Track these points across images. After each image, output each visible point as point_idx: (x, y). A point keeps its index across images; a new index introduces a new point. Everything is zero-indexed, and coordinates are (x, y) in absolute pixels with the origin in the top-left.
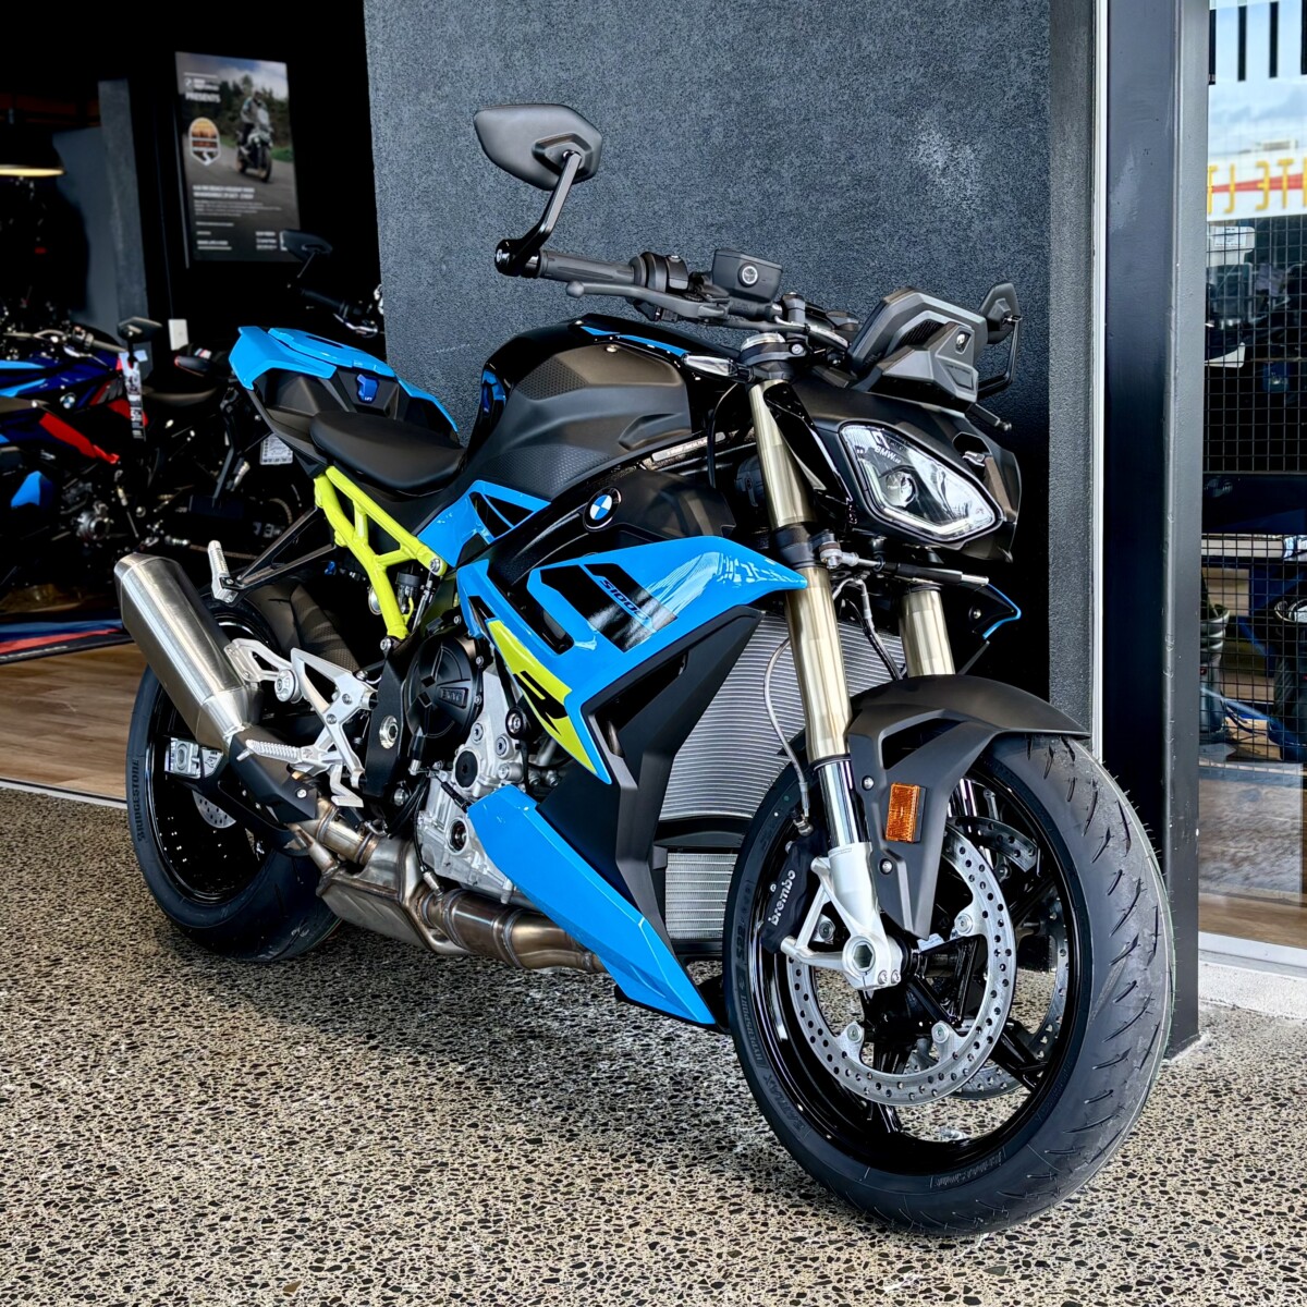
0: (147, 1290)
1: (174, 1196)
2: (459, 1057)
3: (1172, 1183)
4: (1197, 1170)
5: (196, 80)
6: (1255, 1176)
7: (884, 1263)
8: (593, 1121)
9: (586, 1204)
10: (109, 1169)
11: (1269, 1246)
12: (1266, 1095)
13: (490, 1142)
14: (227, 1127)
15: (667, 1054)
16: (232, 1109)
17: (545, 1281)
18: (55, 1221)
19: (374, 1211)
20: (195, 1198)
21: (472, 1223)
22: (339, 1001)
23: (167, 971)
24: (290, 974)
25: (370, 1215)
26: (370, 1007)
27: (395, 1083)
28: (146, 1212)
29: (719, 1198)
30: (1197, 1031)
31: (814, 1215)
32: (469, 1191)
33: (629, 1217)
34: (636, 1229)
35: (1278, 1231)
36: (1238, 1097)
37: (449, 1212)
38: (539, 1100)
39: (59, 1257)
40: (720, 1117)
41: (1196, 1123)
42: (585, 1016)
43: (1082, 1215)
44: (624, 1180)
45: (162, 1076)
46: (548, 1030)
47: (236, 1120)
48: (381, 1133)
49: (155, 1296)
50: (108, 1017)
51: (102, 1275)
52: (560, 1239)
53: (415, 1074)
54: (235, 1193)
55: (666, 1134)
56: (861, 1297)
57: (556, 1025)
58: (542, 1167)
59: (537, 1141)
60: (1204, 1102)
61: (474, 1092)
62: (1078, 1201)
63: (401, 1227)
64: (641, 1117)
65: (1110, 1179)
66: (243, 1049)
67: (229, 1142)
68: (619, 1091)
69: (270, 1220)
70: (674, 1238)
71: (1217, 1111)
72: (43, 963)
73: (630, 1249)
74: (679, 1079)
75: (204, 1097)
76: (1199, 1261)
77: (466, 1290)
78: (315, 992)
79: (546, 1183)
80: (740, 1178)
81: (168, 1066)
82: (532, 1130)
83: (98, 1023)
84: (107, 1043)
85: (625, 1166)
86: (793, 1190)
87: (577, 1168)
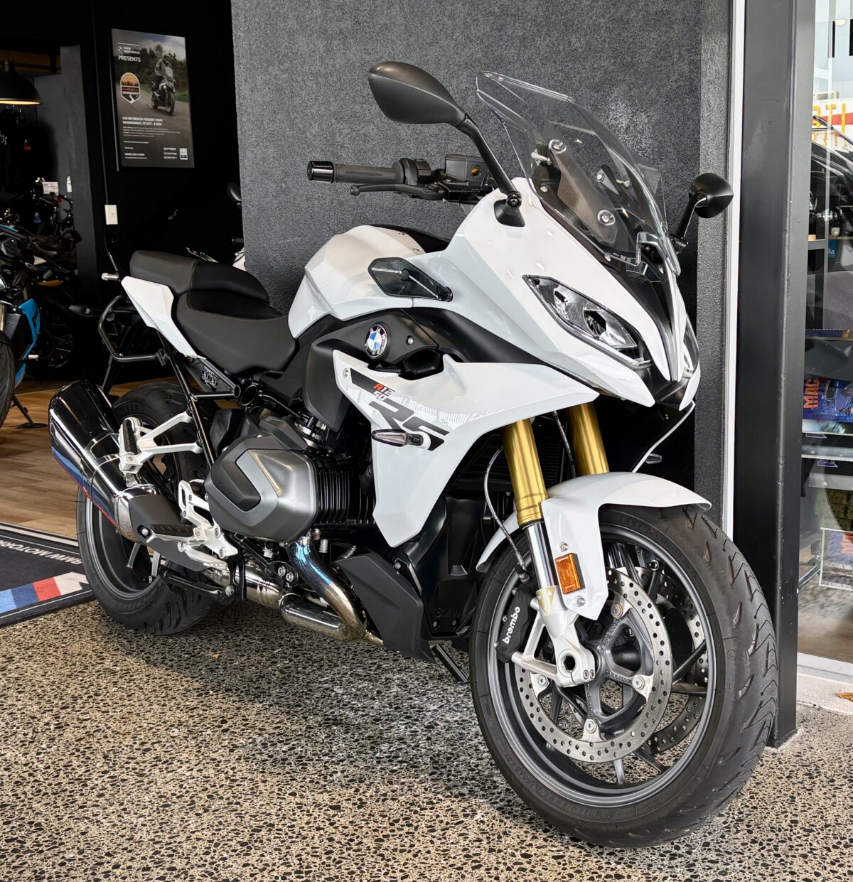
1: (81, 848)
3: (782, 847)
4: (799, 838)
5: (125, 47)
6: (840, 843)
8: (377, 792)
9: (370, 860)
10: (36, 825)
13: (304, 808)
14: (121, 792)
15: (429, 739)
16: (126, 777)
19: (221, 862)
20: (95, 850)
21: (290, 874)
23: (86, 668)
25: (218, 865)
27: (239, 759)
29: (465, 856)
30: (795, 727)
31: (531, 871)
32: (288, 848)
33: (401, 871)
36: (825, 779)
37: (274, 864)
38: (339, 774)
41: (797, 799)
43: (720, 873)
44: (398, 840)
45: (78, 750)
46: (346, 718)
47: (128, 787)
48: (228, 799)
50: (43, 703)
53: (253, 753)
54: (125, 845)
55: (428, 803)
57: (351, 714)
58: (340, 828)
59: (337, 808)
60: (802, 783)
61: (294, 767)
62: (717, 862)
64: (410, 790)
65: (739, 844)
66: (135, 730)
67: (122, 804)
68: (395, 768)
71: (811, 790)
74: (437, 759)
75: (106, 768)
79: (343, 841)
80: (479, 840)
81: (83, 742)
82: (334, 799)
83: (36, 707)
84: (42, 724)
85: (398, 829)
86: (516, 850)
87: (365, 830)
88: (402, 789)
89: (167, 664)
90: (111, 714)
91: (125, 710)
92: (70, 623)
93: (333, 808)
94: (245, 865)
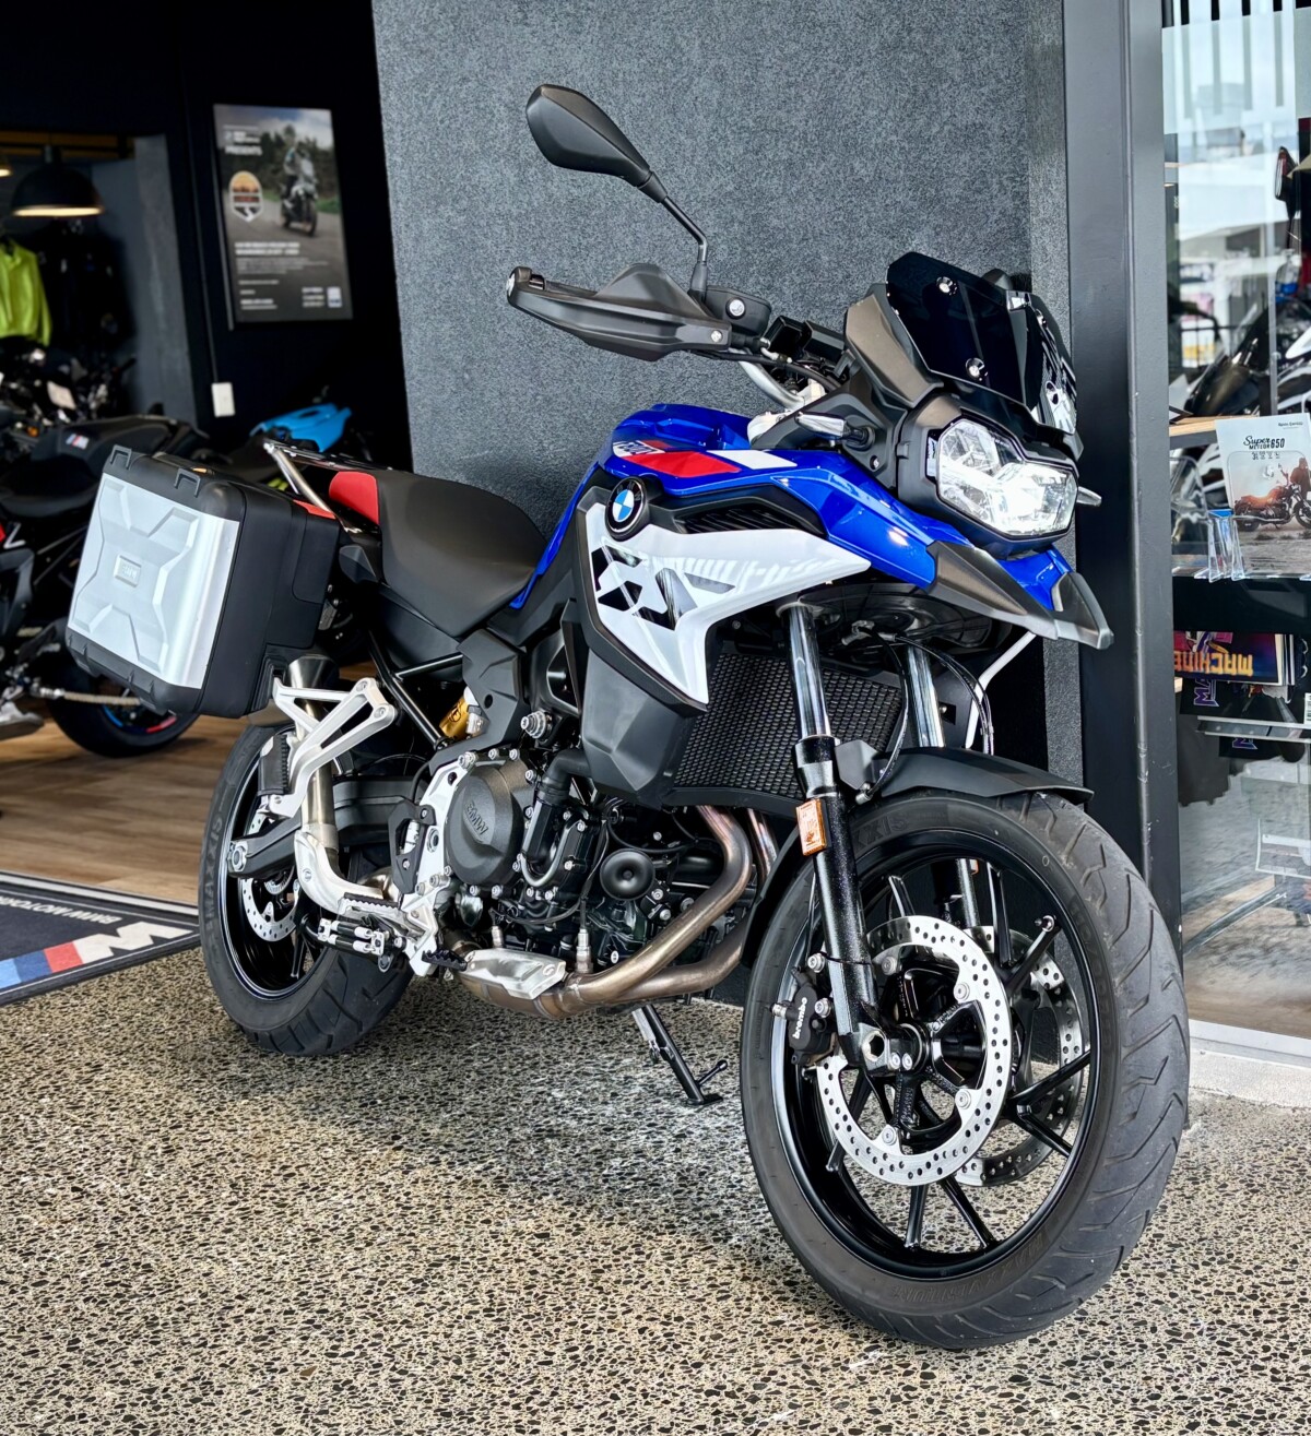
0: (176, 1376)
1: (204, 1291)
2: (479, 1156)
3: (1134, 1266)
4: (1160, 1254)
5: (237, 133)
6: (1213, 1259)
7: (853, 1343)
8: (599, 1216)
9: (584, 1294)
10: (144, 1267)
11: (1212, 1323)
12: (1242, 1182)
13: (501, 1237)
14: (255, 1226)
15: (678, 1150)
16: (261, 1209)
17: (540, 1363)
18: (94, 1315)
19: (387, 1302)
20: (223, 1293)
21: (477, 1312)
22: (368, 1102)
23: (204, 1075)
24: (321, 1077)
25: (383, 1306)
26: (397, 1108)
27: (416, 1182)
28: (177, 1306)
29: (710, 1286)
31: (795, 1300)
32: (476, 1283)
33: (623, 1305)
34: (628, 1316)
35: (1223, 1310)
36: (1214, 1184)
37: (457, 1302)
38: (551, 1196)
39: (97, 1347)
40: (719, 1211)
41: (1169, 1209)
42: (603, 1115)
44: (622, 1271)
45: (196, 1178)
46: (566, 1128)
47: (264, 1219)
48: (399, 1229)
49: (183, 1381)
50: (145, 1122)
51: (136, 1363)
52: (557, 1325)
53: (435, 1174)
54: (260, 1287)
55: (667, 1227)
56: (827, 1374)
57: (574, 1123)
58: (547, 1259)
59: (545, 1236)
60: (1181, 1189)
61: (489, 1190)
63: (412, 1316)
64: (645, 1212)
66: (273, 1151)
67: (257, 1240)
68: (627, 1187)
69: (291, 1312)
70: (663, 1323)
71: (1192, 1197)
72: (85, 1069)
73: (621, 1333)
74: (685, 1174)
75: (234, 1198)
76: (1143, 1337)
77: (467, 1372)
78: (344, 1093)
79: (550, 1274)
80: (731, 1268)
81: (201, 1168)
82: (541, 1226)
83: (136, 1128)
84: (145, 1148)
85: (625, 1258)
86: (779, 1278)
87: (579, 1260)
88: (634, 1212)
89: (317, 1068)
90: (240, 1132)
91: (259, 1128)
92: (179, 1018)
93: (538, 1236)
94: (418, 1305)
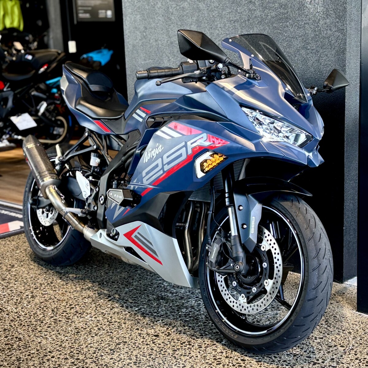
1: (38, 349)
8: (177, 330)
9: (169, 359)
10: (19, 338)
13: (142, 335)
14: (58, 326)
16: (61, 319)
20: (44, 350)
21: (131, 363)
22: (101, 283)
24: (87, 273)
25: (99, 358)
26: (111, 286)
27: (115, 313)
28: (28, 354)
29: (214, 359)
32: (132, 352)
33: (183, 364)
37: (124, 359)
38: (160, 321)
44: (183, 351)
45: (40, 307)
46: (167, 297)
47: (62, 324)
48: (107, 330)
50: (26, 286)
53: (122, 310)
54: (57, 349)
55: (200, 336)
58: (157, 345)
61: (140, 317)
64: (193, 329)
66: (68, 299)
67: (58, 331)
68: (187, 320)
75: (52, 315)
79: (158, 350)
80: (222, 353)
81: (43, 304)
82: (156, 332)
83: (23, 288)
84: (25, 295)
85: (184, 346)
86: (239, 358)
87: (169, 346)
88: (189, 329)
89: (86, 270)
90: (57, 291)
91: (64, 290)
93: (155, 336)
94: (111, 359)
